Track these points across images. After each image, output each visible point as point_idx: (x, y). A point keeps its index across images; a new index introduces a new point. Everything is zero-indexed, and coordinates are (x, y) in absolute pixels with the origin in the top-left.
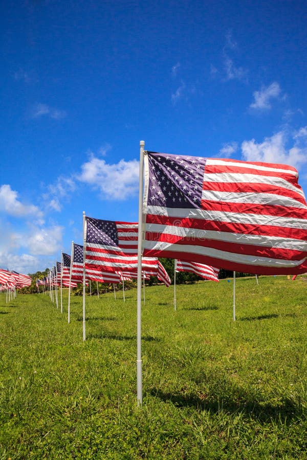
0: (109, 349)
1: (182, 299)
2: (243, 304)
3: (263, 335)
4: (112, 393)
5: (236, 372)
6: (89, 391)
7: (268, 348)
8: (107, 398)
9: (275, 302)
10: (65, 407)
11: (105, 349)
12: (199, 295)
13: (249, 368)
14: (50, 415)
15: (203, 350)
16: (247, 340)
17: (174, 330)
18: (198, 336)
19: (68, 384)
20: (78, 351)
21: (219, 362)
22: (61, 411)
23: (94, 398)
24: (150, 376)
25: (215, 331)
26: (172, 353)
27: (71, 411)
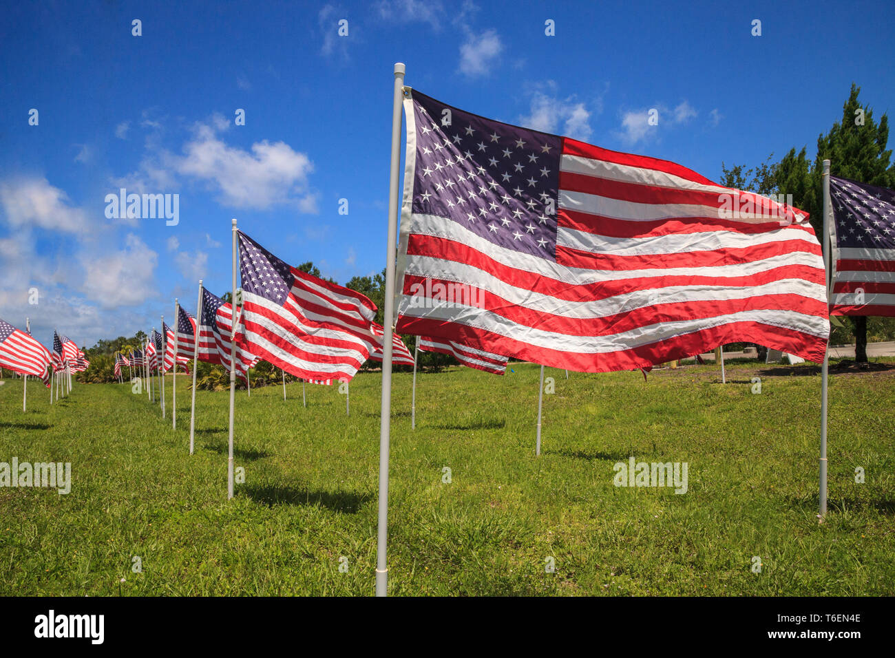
0: (288, 520)
3: (604, 488)
7: (623, 520)
11: (279, 520)
12: (456, 397)
16: (574, 500)
25: (506, 477)
26: (426, 528)
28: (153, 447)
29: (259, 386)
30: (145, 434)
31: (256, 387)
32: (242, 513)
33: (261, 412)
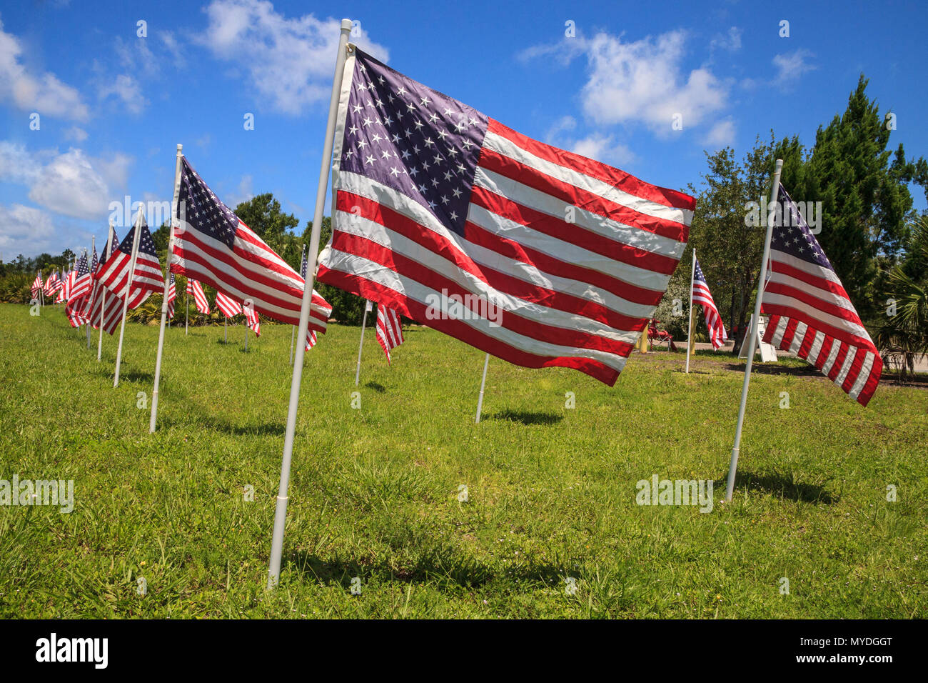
0: (208, 457)
1: (371, 362)
2: (499, 389)
3: (531, 459)
4: (213, 556)
5: (472, 530)
6: (163, 550)
7: (539, 488)
8: (201, 566)
9: (560, 392)
10: (104, 582)
11: (199, 456)
12: (409, 358)
13: (499, 525)
14: (70, 597)
15: (411, 479)
16: (499, 467)
17: (352, 428)
18: (402, 447)
19: (113, 531)
20: (137, 454)
21: (441, 507)
22: (98, 590)
23: (173, 566)
24: (296, 525)
25: (438, 440)
26: (345, 477)
27: (120, 591)
28: (74, 376)
29: (199, 325)
30: (65, 362)
31: (195, 325)
32: (162, 447)
33: (196, 352)
